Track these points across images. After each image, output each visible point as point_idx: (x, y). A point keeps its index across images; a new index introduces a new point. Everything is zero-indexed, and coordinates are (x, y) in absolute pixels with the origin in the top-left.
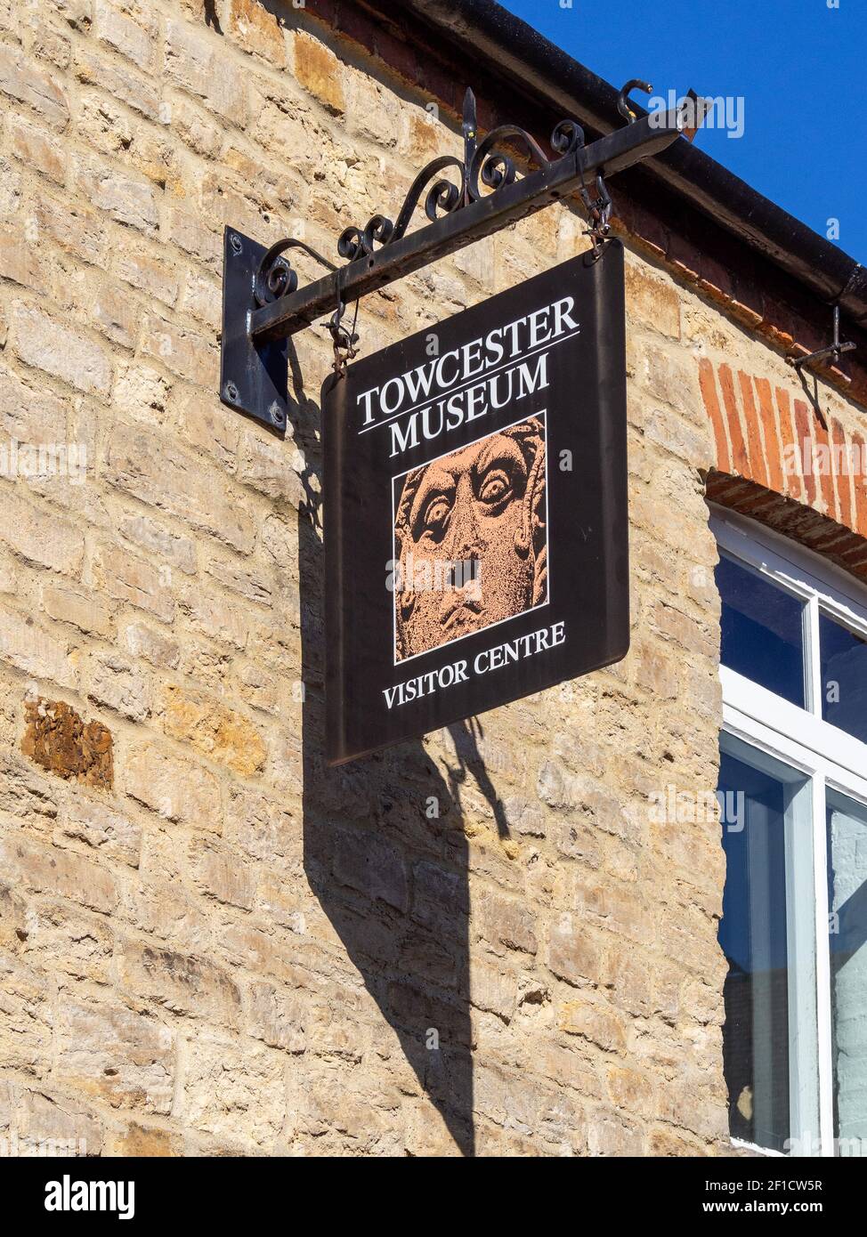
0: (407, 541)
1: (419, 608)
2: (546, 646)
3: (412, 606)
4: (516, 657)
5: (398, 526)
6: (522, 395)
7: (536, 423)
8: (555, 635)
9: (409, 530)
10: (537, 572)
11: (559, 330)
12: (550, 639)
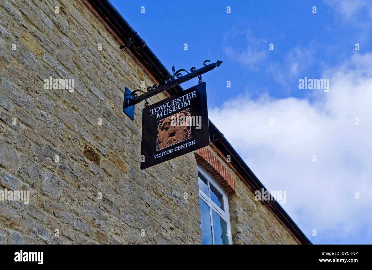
0: (160, 131)
1: (162, 142)
2: (191, 145)
3: (161, 141)
4: (184, 147)
5: (158, 129)
6: (185, 106)
7: (188, 110)
8: (193, 143)
9: (160, 129)
10: (188, 133)
11: (192, 96)
12: (191, 144)
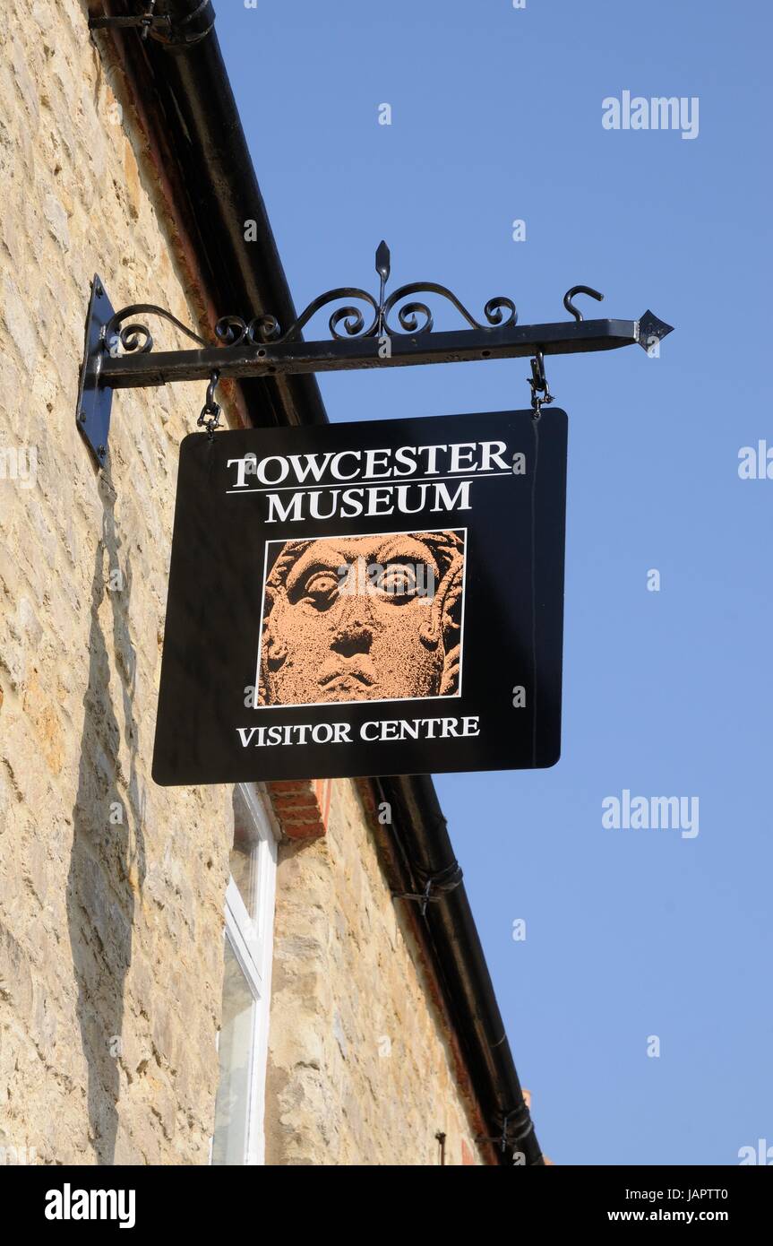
0: (281, 600)
1: (291, 664)
2: (455, 734)
3: (282, 661)
4: (415, 735)
5: (270, 584)
6: (437, 509)
7: (453, 537)
8: (466, 726)
9: (284, 591)
10: (446, 665)
11: (486, 466)
12: (459, 729)
